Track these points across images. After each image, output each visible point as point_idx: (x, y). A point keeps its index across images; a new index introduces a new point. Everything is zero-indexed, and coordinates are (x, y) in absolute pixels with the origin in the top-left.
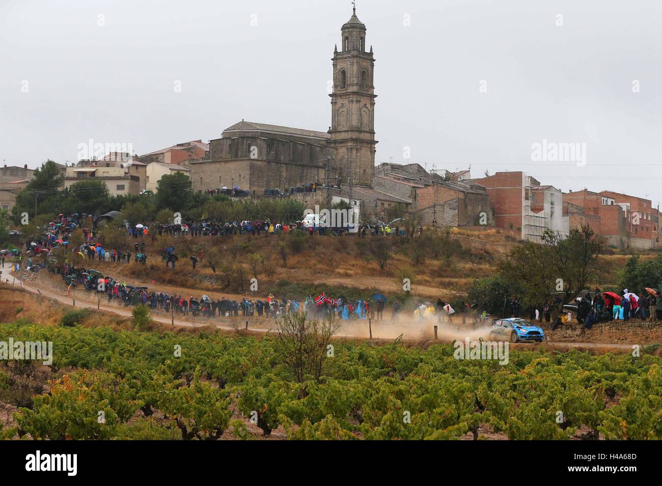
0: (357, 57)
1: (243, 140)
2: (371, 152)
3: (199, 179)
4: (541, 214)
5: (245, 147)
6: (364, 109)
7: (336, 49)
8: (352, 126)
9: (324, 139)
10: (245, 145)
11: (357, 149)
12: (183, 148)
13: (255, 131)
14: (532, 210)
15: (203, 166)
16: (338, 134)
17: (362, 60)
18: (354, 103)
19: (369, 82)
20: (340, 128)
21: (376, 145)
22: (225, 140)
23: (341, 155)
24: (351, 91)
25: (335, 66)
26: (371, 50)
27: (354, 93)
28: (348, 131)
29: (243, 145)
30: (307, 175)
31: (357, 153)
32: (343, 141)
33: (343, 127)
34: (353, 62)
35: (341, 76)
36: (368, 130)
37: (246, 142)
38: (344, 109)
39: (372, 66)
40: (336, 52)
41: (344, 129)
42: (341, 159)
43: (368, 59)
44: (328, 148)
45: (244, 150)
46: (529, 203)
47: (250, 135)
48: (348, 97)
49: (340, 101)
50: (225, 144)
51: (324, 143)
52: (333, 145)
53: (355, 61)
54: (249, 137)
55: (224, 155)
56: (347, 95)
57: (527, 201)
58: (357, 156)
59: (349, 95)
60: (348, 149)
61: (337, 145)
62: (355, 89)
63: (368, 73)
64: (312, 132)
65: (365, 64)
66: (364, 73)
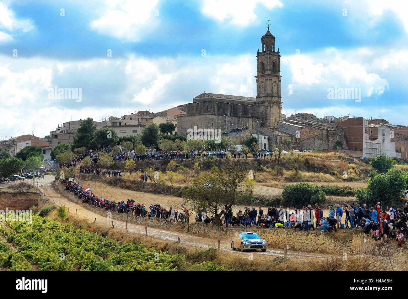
0: (269, 54)
1: (204, 104)
2: (279, 108)
3: (181, 126)
4: (376, 141)
5: (205, 107)
6: (274, 84)
7: (258, 50)
8: (267, 94)
9: (252, 102)
10: (205, 106)
11: (270, 107)
12: (180, 108)
13: (211, 98)
14: (369, 139)
15: (183, 118)
16: (260, 98)
17: (273, 56)
18: (268, 80)
19: (277, 68)
20: (261, 95)
21: (282, 104)
22: (195, 103)
23: (262, 110)
24: (266, 74)
25: (258, 60)
26: (278, 50)
27: (268, 75)
28: (265, 97)
29: (204, 107)
30: (241, 122)
31: (270, 108)
32: (263, 102)
33: (263, 94)
34: (267, 57)
35: (261, 66)
36: (277, 96)
37: (206, 105)
38: (263, 84)
39: (279, 59)
40: (258, 52)
41: (263, 96)
42: (262, 113)
43: (276, 55)
44: (255, 107)
45: (205, 109)
46: (368, 135)
47: (208, 100)
48: (265, 77)
49: (261, 80)
50: (195, 106)
51: (253, 104)
52: (257, 105)
53: (268, 57)
54: (207, 102)
55: (194, 112)
56: (264, 76)
57: (366, 134)
58: (270, 111)
59: (265, 76)
60: (265, 107)
61: (260, 105)
62: (269, 72)
63: (277, 64)
64: (245, 97)
65: (275, 58)
66: (274, 64)
